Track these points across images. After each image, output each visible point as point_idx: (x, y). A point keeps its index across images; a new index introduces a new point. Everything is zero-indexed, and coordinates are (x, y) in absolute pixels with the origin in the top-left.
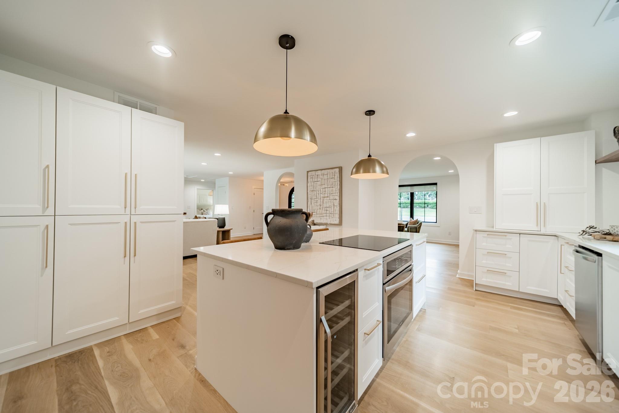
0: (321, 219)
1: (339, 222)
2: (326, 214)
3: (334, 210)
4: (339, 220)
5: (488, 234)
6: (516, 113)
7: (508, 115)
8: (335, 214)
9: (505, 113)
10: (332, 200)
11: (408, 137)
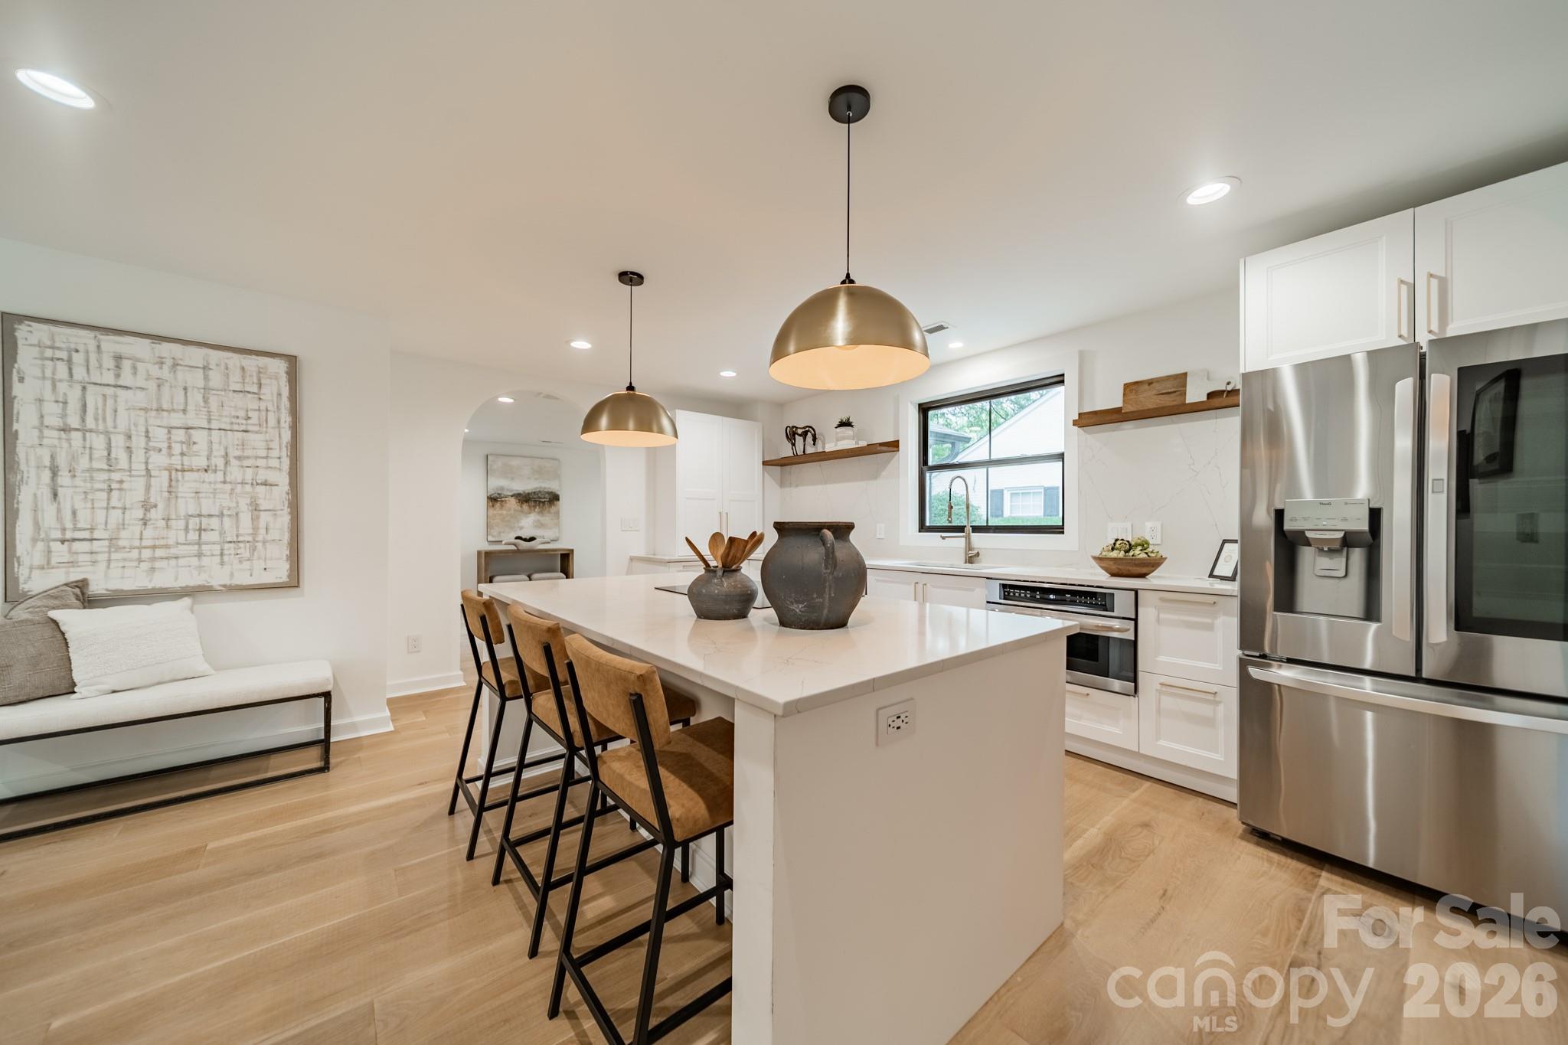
0: (153, 570)
1: (289, 576)
2: (196, 547)
3: (255, 529)
4: (288, 566)
5: (684, 566)
6: (734, 374)
7: (725, 374)
8: (264, 542)
9: (722, 371)
10: (243, 483)
11: (573, 347)
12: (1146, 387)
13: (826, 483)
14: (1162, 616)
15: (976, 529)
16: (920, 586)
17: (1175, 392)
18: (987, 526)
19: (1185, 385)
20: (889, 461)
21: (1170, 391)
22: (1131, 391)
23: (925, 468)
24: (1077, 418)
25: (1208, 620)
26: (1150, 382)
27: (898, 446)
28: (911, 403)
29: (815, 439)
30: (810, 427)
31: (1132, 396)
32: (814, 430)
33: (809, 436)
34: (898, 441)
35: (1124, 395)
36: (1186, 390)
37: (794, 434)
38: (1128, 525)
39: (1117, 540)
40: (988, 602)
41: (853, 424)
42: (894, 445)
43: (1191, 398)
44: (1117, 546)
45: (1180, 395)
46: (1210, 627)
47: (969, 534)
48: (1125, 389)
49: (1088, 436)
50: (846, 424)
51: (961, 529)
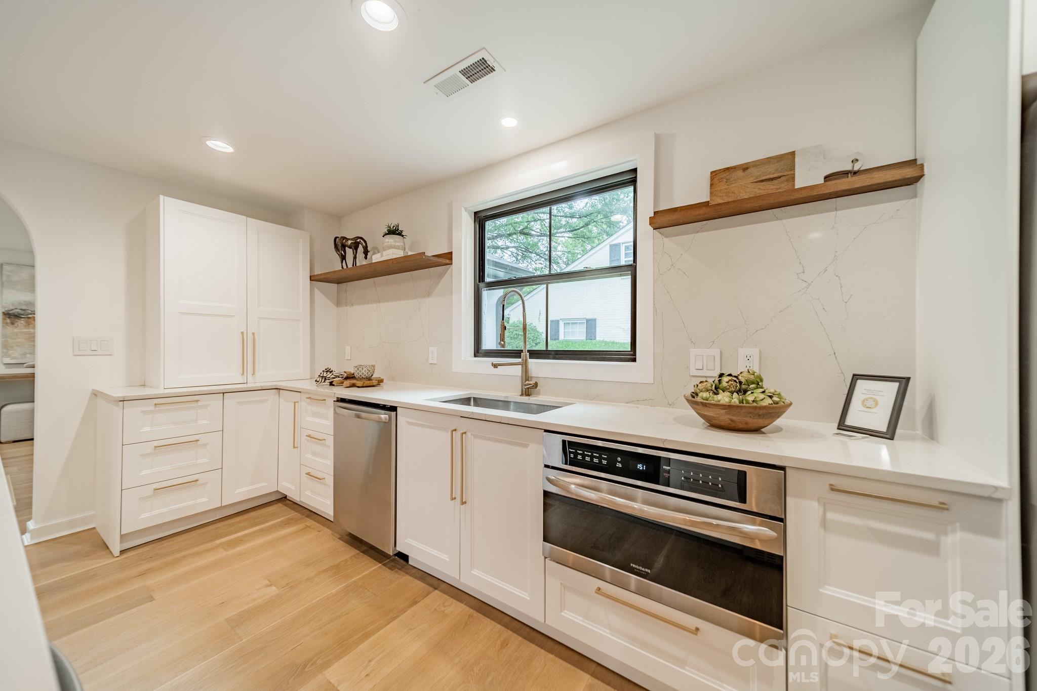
12: (740, 173)
13: (379, 302)
14: (830, 515)
15: (534, 354)
16: (457, 436)
17: (780, 177)
18: (547, 350)
19: (793, 168)
20: (441, 276)
21: (772, 176)
22: (721, 180)
23: (481, 285)
24: (652, 215)
25: (931, 536)
26: (745, 168)
27: (451, 259)
28: (466, 209)
29: (366, 252)
30: (361, 238)
31: (722, 187)
32: (365, 241)
33: (361, 249)
34: (451, 253)
35: (712, 185)
36: (794, 174)
37: (344, 246)
38: (716, 352)
39: (721, 375)
40: (546, 466)
41: (403, 233)
42: (447, 258)
43: (801, 182)
44: (724, 384)
45: (787, 180)
46: (933, 549)
47: (526, 360)
48: (712, 179)
49: (666, 240)
50: (394, 231)
51: (517, 354)
